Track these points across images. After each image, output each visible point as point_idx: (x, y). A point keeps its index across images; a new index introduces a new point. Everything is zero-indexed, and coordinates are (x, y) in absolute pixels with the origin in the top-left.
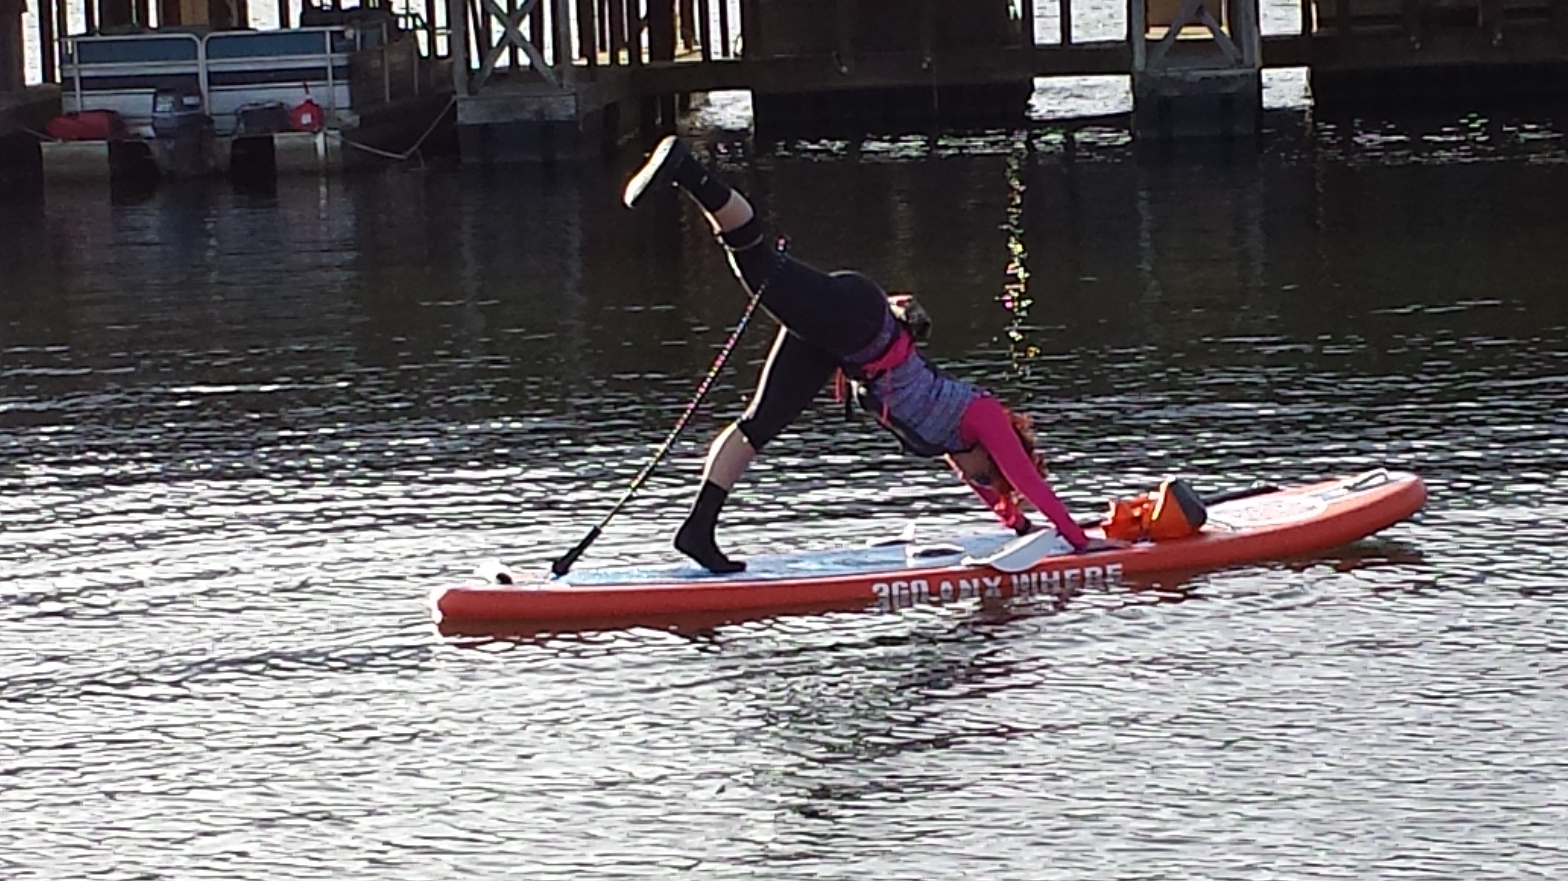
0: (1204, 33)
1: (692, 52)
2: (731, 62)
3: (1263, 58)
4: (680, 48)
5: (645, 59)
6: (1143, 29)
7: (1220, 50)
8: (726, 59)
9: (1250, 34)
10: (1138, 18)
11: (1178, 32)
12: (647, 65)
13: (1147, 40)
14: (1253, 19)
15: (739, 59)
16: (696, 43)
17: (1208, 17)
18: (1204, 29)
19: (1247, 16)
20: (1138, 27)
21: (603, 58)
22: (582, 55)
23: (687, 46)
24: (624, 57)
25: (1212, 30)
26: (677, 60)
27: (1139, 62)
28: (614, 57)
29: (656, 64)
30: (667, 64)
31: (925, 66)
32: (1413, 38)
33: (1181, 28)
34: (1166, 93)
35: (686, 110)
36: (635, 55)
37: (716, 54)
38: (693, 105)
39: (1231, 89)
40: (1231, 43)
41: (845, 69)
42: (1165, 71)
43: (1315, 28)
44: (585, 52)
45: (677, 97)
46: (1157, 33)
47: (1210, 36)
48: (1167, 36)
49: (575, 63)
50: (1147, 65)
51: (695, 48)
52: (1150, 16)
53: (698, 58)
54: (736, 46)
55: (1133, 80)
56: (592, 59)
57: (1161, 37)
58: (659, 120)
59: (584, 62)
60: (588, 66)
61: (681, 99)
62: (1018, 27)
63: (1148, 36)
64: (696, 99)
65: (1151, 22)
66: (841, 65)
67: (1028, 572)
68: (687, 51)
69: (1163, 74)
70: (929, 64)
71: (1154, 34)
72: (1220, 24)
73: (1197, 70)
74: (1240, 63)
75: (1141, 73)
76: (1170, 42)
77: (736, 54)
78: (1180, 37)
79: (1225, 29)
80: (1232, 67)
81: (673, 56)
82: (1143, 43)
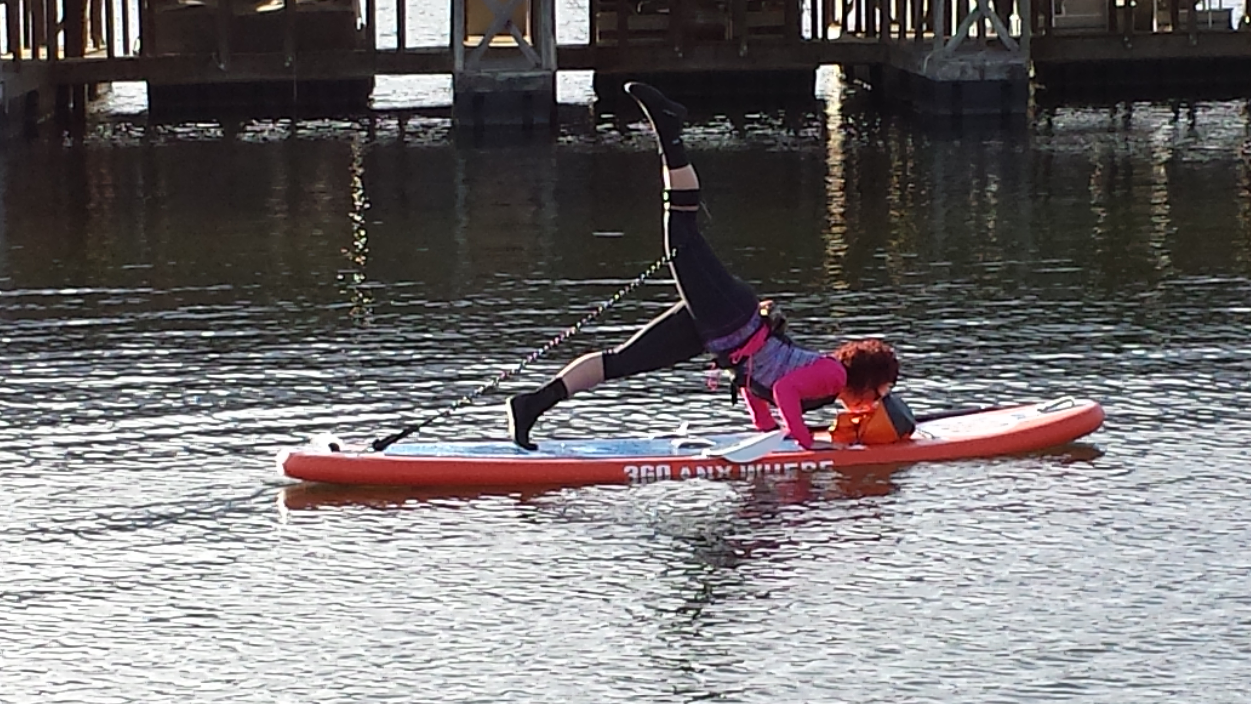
0: (509, 42)
1: (99, 50)
2: (131, 59)
3: (558, 61)
4: (90, 47)
5: (61, 55)
6: (462, 37)
7: (525, 56)
8: (127, 56)
9: (548, 44)
10: (459, 27)
11: (490, 41)
12: (62, 60)
13: (466, 47)
14: (550, 30)
15: (137, 56)
16: (103, 43)
17: (514, 29)
18: (511, 39)
19: (546, 30)
20: (458, 36)
21: (26, 54)
22: (9, 50)
23: (96, 45)
24: (43, 53)
25: (517, 40)
26: (86, 57)
27: (459, 64)
28: (35, 53)
29: (70, 59)
30: (79, 59)
31: (287, 64)
32: (677, 49)
33: (492, 37)
34: (480, 90)
35: (94, 96)
36: (53, 51)
37: (119, 52)
38: (99, 91)
39: (531, 88)
40: (532, 52)
41: (222, 66)
42: (479, 72)
43: (598, 40)
44: (12, 48)
45: (86, 87)
46: (474, 41)
47: (515, 44)
48: (481, 44)
49: (3, 57)
50: (465, 67)
51: (102, 46)
52: (469, 26)
53: (104, 55)
54: (135, 45)
55: (454, 78)
56: (17, 54)
57: (476, 44)
58: (71, 105)
59: (11, 57)
60: (14, 60)
61: (89, 89)
62: (363, 35)
63: (466, 43)
64: (102, 89)
65: (469, 32)
66: (220, 62)
67: (755, 463)
68: (95, 49)
69: (478, 74)
70: (291, 63)
71: (472, 42)
72: (524, 34)
73: (505, 71)
74: (538, 66)
75: (461, 74)
76: (484, 48)
77: (135, 53)
78: (492, 45)
79: (528, 39)
80: (532, 70)
81: (83, 53)
82: (462, 48)
